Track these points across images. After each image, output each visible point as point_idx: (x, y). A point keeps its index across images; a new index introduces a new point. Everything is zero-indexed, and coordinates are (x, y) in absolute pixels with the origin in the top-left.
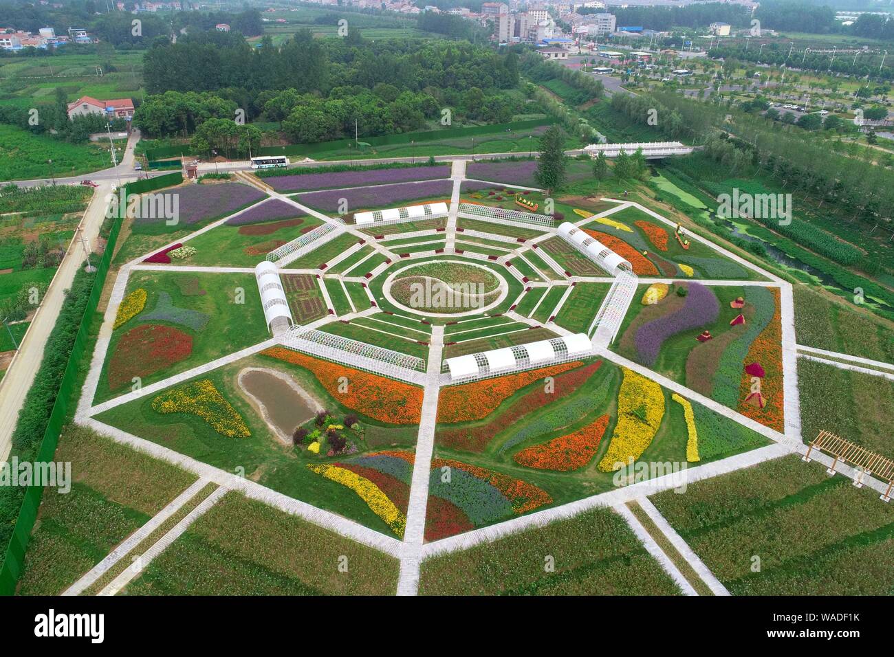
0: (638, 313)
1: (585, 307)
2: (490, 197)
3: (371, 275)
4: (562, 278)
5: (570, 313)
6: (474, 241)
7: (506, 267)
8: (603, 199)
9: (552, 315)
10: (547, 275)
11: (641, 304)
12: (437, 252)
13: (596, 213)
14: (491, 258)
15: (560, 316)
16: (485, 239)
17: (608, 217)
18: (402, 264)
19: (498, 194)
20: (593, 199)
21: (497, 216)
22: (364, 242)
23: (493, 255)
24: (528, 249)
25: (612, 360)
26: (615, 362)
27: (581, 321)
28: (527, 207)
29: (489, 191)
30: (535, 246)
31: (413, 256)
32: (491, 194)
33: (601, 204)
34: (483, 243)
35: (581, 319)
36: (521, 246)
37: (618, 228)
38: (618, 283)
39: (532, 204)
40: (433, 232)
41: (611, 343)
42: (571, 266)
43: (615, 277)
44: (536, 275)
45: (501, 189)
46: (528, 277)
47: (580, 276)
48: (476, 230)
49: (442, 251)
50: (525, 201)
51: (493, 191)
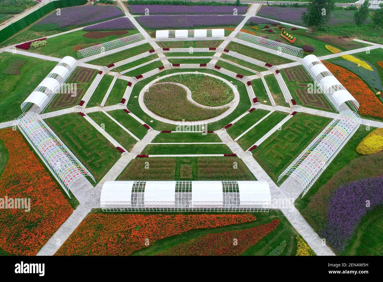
0: (348, 162)
1: (292, 142)
2: (265, 29)
3: (141, 77)
4: (287, 105)
5: (273, 146)
6: (233, 61)
7: (246, 85)
8: (355, 40)
9: (255, 144)
10: (275, 100)
11: (356, 151)
12: (201, 65)
13: (344, 50)
14: (238, 76)
15: (263, 147)
16: (242, 60)
17: (354, 55)
18: (171, 71)
19: (271, 28)
20: (347, 39)
21: (262, 43)
22: (154, 51)
23: (241, 74)
24: (271, 73)
25: (292, 223)
26: (295, 226)
27: (281, 158)
28: (287, 39)
29: (265, 25)
30: (277, 72)
31: (182, 66)
32: (267, 27)
33: (353, 43)
34: (239, 63)
35: (281, 155)
36: (267, 70)
37: (359, 65)
38: (339, 121)
39: (292, 37)
40: (207, 50)
41: (301, 195)
42: (300, 94)
43: (338, 113)
44: (267, 98)
45: (275, 25)
46: (258, 98)
47: (304, 106)
48: (239, 52)
49: (205, 65)
50: (287, 34)
51: (269, 25)
